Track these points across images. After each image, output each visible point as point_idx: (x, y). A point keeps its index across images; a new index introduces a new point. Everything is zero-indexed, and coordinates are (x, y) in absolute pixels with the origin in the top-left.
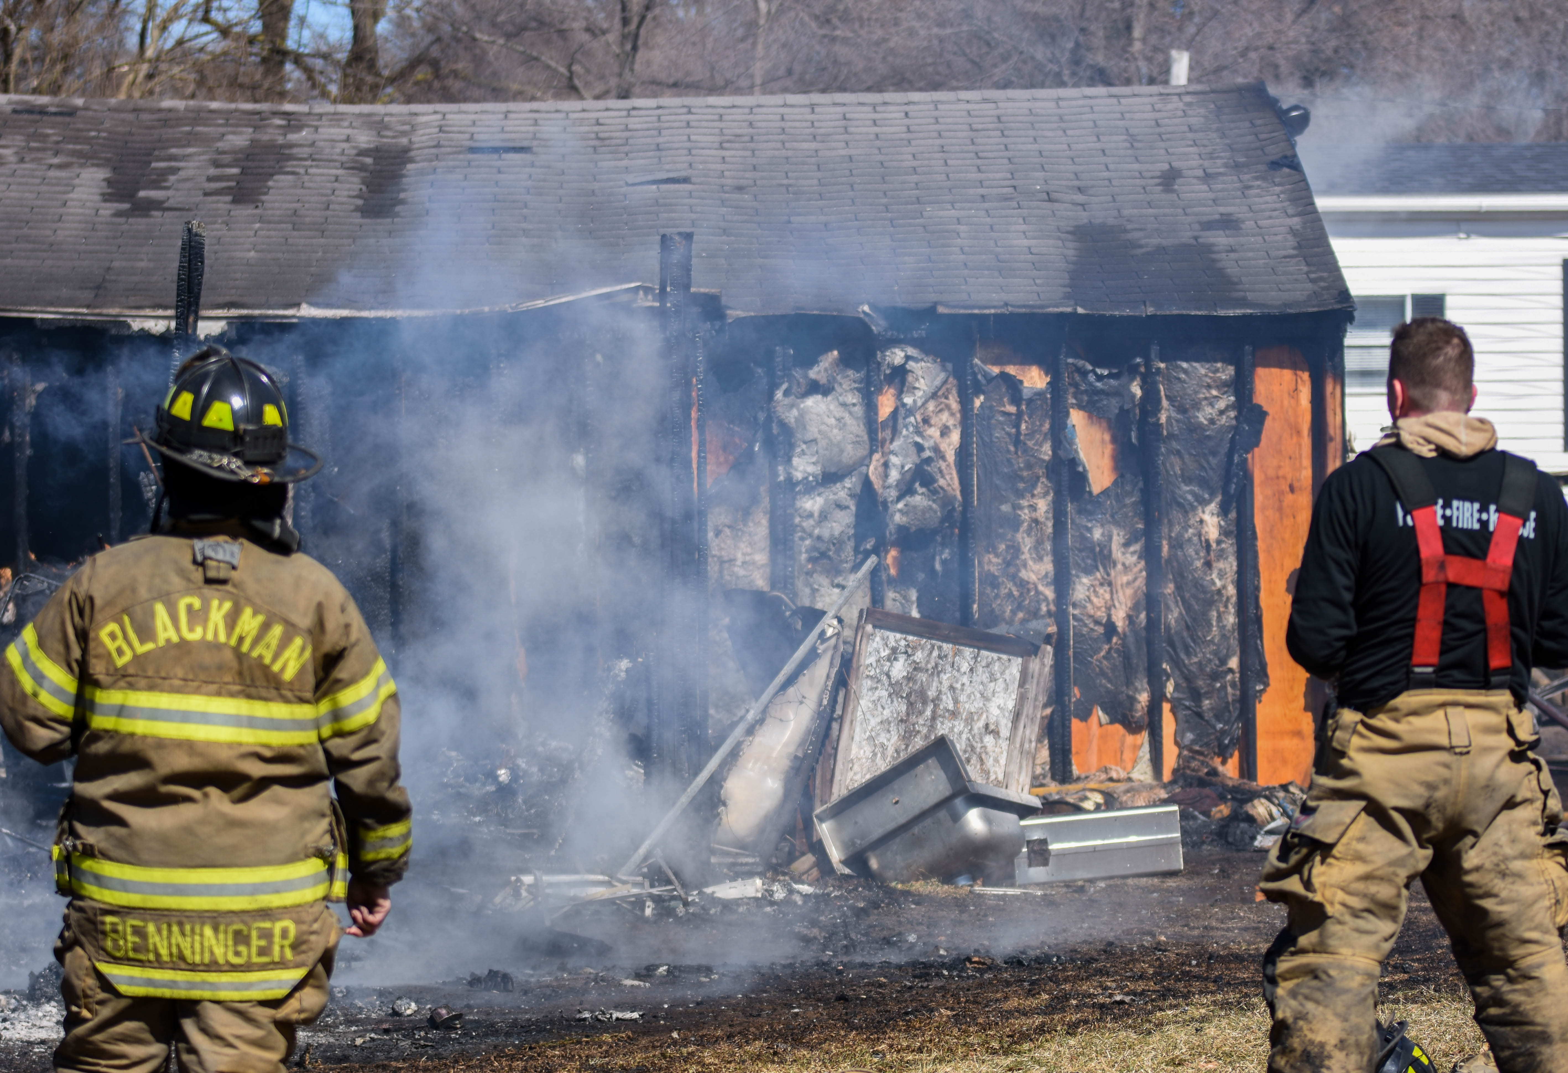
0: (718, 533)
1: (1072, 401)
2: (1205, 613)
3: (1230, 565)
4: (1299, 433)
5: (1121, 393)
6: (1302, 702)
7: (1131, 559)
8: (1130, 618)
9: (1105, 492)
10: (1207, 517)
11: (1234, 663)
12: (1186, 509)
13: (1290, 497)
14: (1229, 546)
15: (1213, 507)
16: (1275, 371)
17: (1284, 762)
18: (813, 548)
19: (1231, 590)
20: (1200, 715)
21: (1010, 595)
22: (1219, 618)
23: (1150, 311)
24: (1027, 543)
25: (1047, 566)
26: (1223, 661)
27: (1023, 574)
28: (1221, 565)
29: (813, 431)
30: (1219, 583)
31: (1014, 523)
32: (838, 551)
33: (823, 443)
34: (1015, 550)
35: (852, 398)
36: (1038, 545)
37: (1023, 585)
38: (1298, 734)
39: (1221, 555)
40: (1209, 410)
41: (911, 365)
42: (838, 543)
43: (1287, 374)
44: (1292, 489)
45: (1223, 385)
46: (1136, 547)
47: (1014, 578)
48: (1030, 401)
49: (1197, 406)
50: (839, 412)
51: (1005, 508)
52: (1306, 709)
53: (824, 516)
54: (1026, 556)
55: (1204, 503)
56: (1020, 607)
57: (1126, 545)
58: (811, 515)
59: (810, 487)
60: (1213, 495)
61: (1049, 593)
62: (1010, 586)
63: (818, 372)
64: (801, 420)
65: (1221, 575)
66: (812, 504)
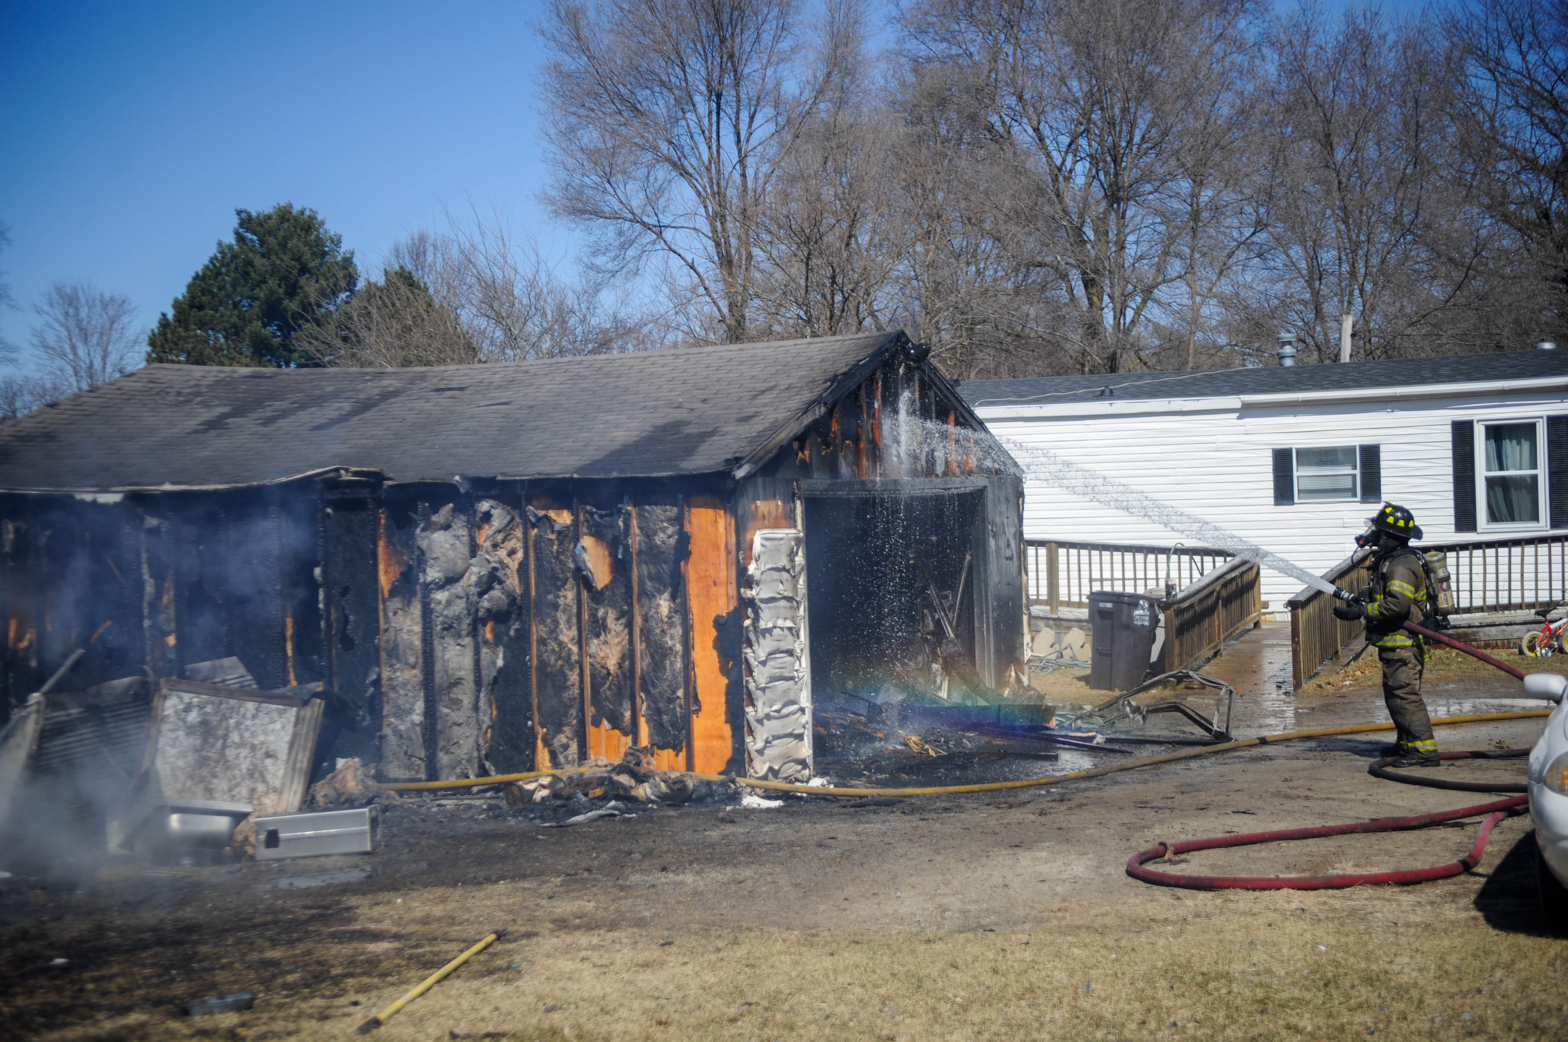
0: (395, 613)
1: (585, 530)
2: (662, 662)
3: (678, 631)
4: (718, 549)
5: (614, 526)
6: (723, 717)
7: (619, 628)
8: (620, 666)
9: (606, 587)
10: (662, 602)
11: (680, 693)
12: (651, 597)
13: (714, 589)
14: (677, 619)
15: (666, 595)
16: (702, 510)
17: (714, 755)
18: (443, 623)
19: (679, 647)
20: (662, 725)
21: (553, 650)
22: (672, 664)
23: (615, 474)
24: (562, 618)
25: (574, 632)
26: (674, 692)
27: (561, 637)
28: (673, 631)
29: (437, 553)
30: (670, 643)
31: (555, 606)
32: (459, 624)
33: (443, 559)
34: (556, 623)
35: (463, 532)
36: (568, 621)
37: (561, 644)
38: (721, 737)
39: (671, 625)
40: (661, 535)
41: (493, 512)
42: (458, 618)
43: (710, 512)
44: (715, 584)
45: (670, 520)
46: (623, 621)
47: (556, 639)
48: (560, 533)
49: (655, 533)
50: (452, 540)
51: (550, 597)
52: (727, 722)
53: (449, 603)
54: (562, 626)
55: (661, 593)
56: (560, 658)
57: (617, 619)
58: (440, 603)
59: (441, 587)
60: (665, 587)
61: (575, 649)
62: (554, 645)
63: (438, 518)
64: (430, 547)
65: (672, 638)
66: (441, 596)
